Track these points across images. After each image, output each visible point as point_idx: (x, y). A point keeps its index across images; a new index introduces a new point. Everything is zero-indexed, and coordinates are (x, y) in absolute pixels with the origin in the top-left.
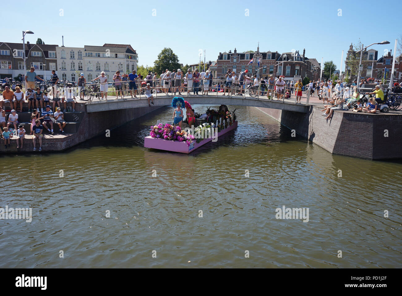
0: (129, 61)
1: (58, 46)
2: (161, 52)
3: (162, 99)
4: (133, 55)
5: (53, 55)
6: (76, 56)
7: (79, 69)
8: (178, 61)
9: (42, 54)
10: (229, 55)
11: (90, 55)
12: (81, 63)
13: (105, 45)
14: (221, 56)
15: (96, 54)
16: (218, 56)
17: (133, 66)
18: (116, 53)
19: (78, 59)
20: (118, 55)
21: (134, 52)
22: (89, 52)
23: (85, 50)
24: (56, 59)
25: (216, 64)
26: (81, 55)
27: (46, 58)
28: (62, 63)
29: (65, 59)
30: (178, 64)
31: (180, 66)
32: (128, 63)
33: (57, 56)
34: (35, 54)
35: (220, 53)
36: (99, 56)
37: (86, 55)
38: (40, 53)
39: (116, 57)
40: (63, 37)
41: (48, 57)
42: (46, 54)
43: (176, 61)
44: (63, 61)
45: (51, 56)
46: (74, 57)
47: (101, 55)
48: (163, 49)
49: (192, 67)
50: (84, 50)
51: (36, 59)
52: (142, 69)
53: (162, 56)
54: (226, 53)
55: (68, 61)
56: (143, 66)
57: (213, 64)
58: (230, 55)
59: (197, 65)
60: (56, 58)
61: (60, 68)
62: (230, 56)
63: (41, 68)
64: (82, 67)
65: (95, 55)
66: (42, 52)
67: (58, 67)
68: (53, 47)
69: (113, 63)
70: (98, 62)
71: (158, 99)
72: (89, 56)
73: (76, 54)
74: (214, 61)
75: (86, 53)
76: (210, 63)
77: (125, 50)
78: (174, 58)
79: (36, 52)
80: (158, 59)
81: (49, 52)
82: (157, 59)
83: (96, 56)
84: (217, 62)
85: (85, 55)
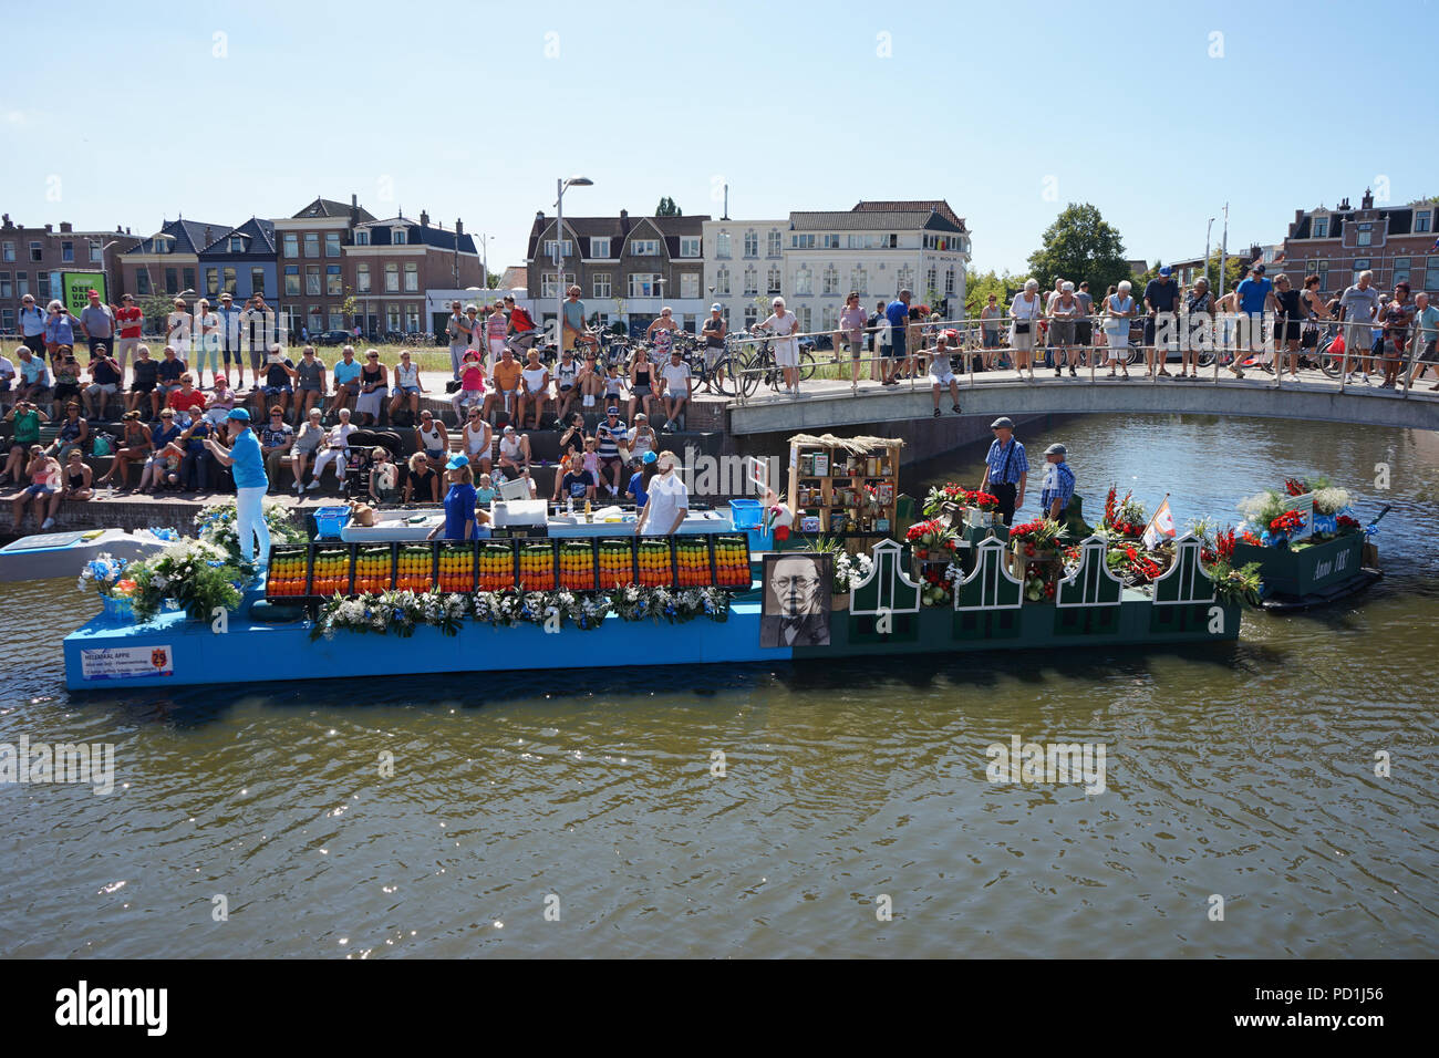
0: (938, 258)
1: (708, 218)
2: (1055, 220)
3: (993, 392)
4: (953, 235)
5: (694, 248)
6: (763, 250)
7: (769, 292)
8: (1120, 250)
9: (662, 247)
10: (1336, 218)
11: (807, 244)
12: (778, 272)
13: (858, 206)
14: (1302, 225)
15: (827, 237)
16: (1291, 225)
17: (952, 273)
18: (894, 232)
19: (767, 258)
20: (899, 240)
21: (957, 226)
22: (803, 233)
23: (793, 229)
24: (701, 260)
25: (1278, 258)
26: (778, 243)
27: (671, 261)
28: (719, 274)
29: (729, 258)
30: (1119, 261)
31: (1129, 268)
32: (934, 267)
33: (704, 252)
34: (641, 250)
35: (1300, 213)
36: (836, 245)
37: (795, 245)
38: (655, 243)
39: (893, 246)
40: (726, 187)
41: (677, 256)
42: (673, 246)
43: (1114, 250)
44: (723, 267)
45: (686, 251)
46: (755, 251)
47: (843, 242)
48: (1064, 209)
49: (1181, 272)
50: (790, 226)
51: (643, 264)
52: (989, 285)
53: (1058, 234)
54: (1323, 211)
55: (737, 266)
56: (993, 274)
57: (1266, 259)
58: (1340, 217)
59: (1199, 264)
60: (701, 257)
61: (712, 291)
62: (1340, 221)
63: (656, 292)
64: (778, 285)
65: (823, 241)
66: (662, 240)
67: (707, 287)
68: (696, 223)
69: (882, 267)
70: (831, 266)
71: (978, 390)
72: (803, 247)
73: (763, 241)
74: (1271, 247)
75: (795, 238)
76: (1257, 252)
77: (925, 218)
78: (1104, 238)
79: (645, 242)
80: (1045, 245)
81: (682, 238)
82: (1040, 246)
83: (827, 245)
84: (1282, 249)
85: (789, 244)
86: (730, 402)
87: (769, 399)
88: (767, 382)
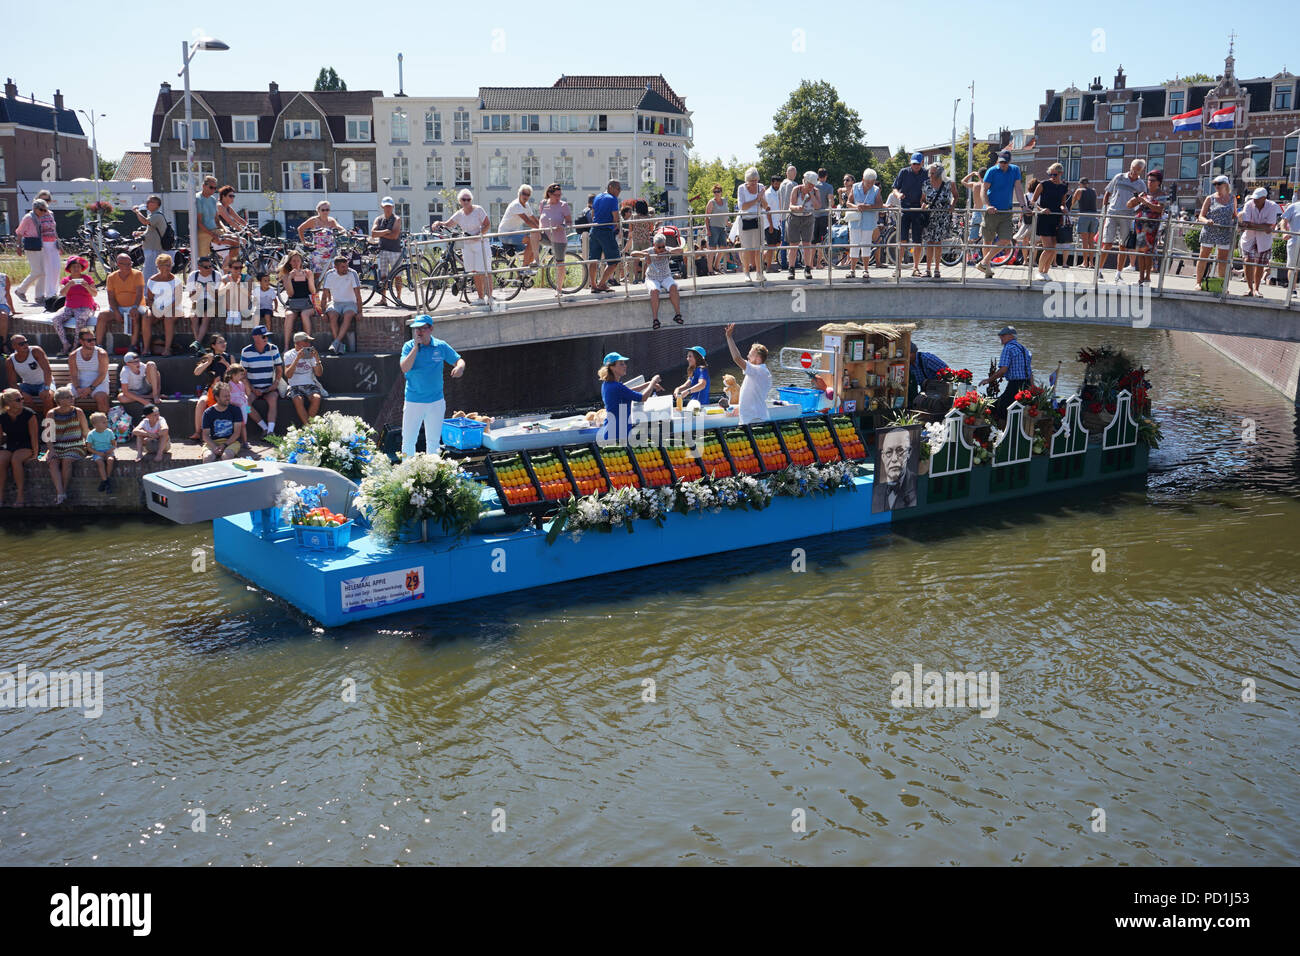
0: (655, 143)
1: (379, 94)
2: (786, 99)
3: (718, 298)
4: (671, 116)
5: (363, 130)
6: (448, 133)
7: (457, 184)
8: (860, 135)
9: (323, 129)
10: (1088, 99)
11: (502, 127)
12: (467, 160)
13: (561, 80)
14: (1053, 107)
15: (524, 118)
16: (1041, 107)
17: (672, 161)
18: (603, 113)
19: (453, 143)
20: (610, 122)
21: (676, 105)
22: (495, 112)
23: (483, 108)
24: (372, 146)
25: (1028, 144)
26: (466, 125)
27: (335, 145)
28: (395, 162)
29: (407, 143)
30: (859, 147)
31: (870, 156)
32: (651, 153)
33: (375, 136)
34: (297, 133)
35: (1050, 93)
36: (535, 128)
37: (487, 127)
38: (315, 124)
39: (603, 129)
40: (400, 56)
41: (342, 140)
42: (337, 127)
43: (853, 135)
44: (400, 153)
45: (353, 135)
46: (438, 135)
47: (543, 124)
48: (796, 87)
50: (479, 106)
51: (301, 149)
52: (714, 176)
53: (790, 116)
54: (1074, 91)
55: (418, 152)
56: (719, 162)
57: (1017, 145)
58: (1092, 97)
59: (945, 151)
60: (373, 141)
61: (387, 182)
62: (1093, 102)
63: (318, 184)
64: (467, 176)
65: (520, 122)
66: (322, 120)
67: (381, 177)
68: (364, 100)
69: (591, 153)
70: (531, 152)
71: (701, 296)
72: (495, 130)
73: (447, 122)
74: (1021, 131)
75: (486, 118)
76: (1006, 136)
77: (638, 96)
78: (842, 122)
79: (302, 123)
80: (776, 129)
81: (349, 118)
83: (524, 127)
84: (1032, 133)
85: (480, 125)
86: (410, 317)
87: (458, 312)
88: (455, 292)
